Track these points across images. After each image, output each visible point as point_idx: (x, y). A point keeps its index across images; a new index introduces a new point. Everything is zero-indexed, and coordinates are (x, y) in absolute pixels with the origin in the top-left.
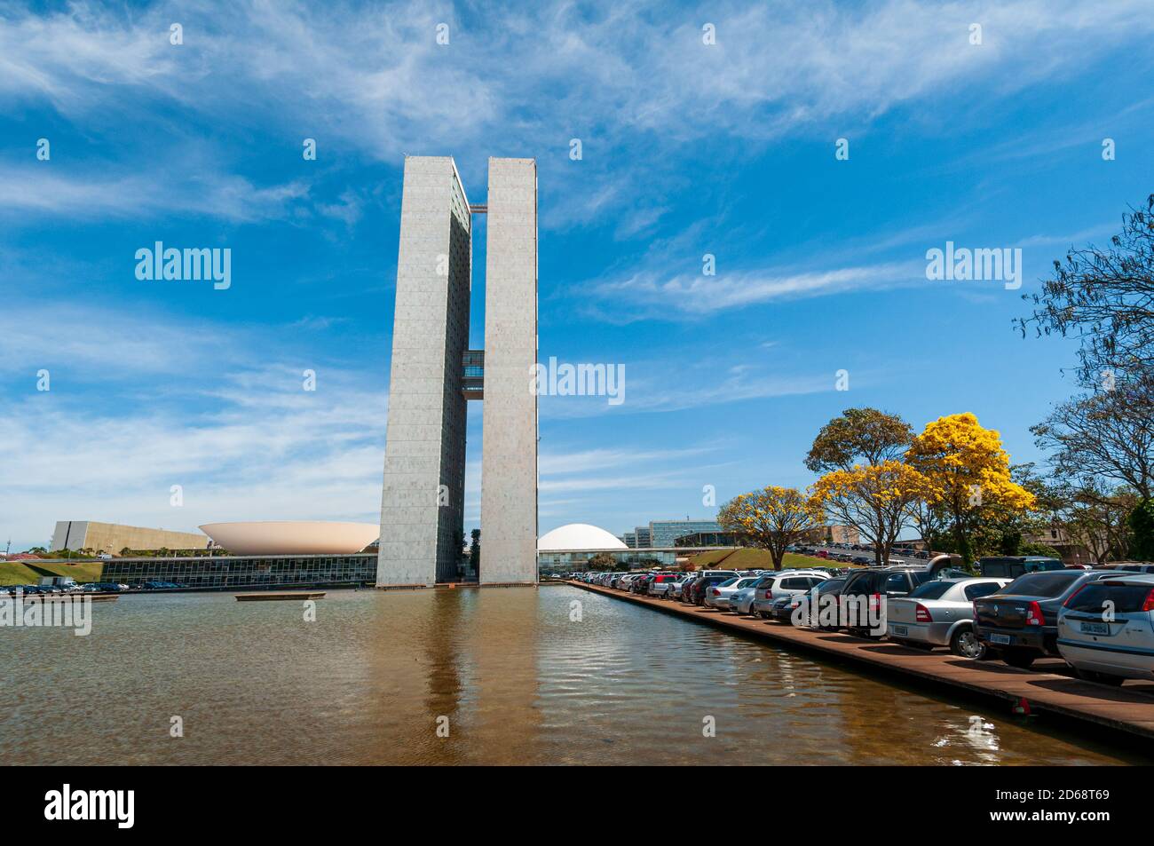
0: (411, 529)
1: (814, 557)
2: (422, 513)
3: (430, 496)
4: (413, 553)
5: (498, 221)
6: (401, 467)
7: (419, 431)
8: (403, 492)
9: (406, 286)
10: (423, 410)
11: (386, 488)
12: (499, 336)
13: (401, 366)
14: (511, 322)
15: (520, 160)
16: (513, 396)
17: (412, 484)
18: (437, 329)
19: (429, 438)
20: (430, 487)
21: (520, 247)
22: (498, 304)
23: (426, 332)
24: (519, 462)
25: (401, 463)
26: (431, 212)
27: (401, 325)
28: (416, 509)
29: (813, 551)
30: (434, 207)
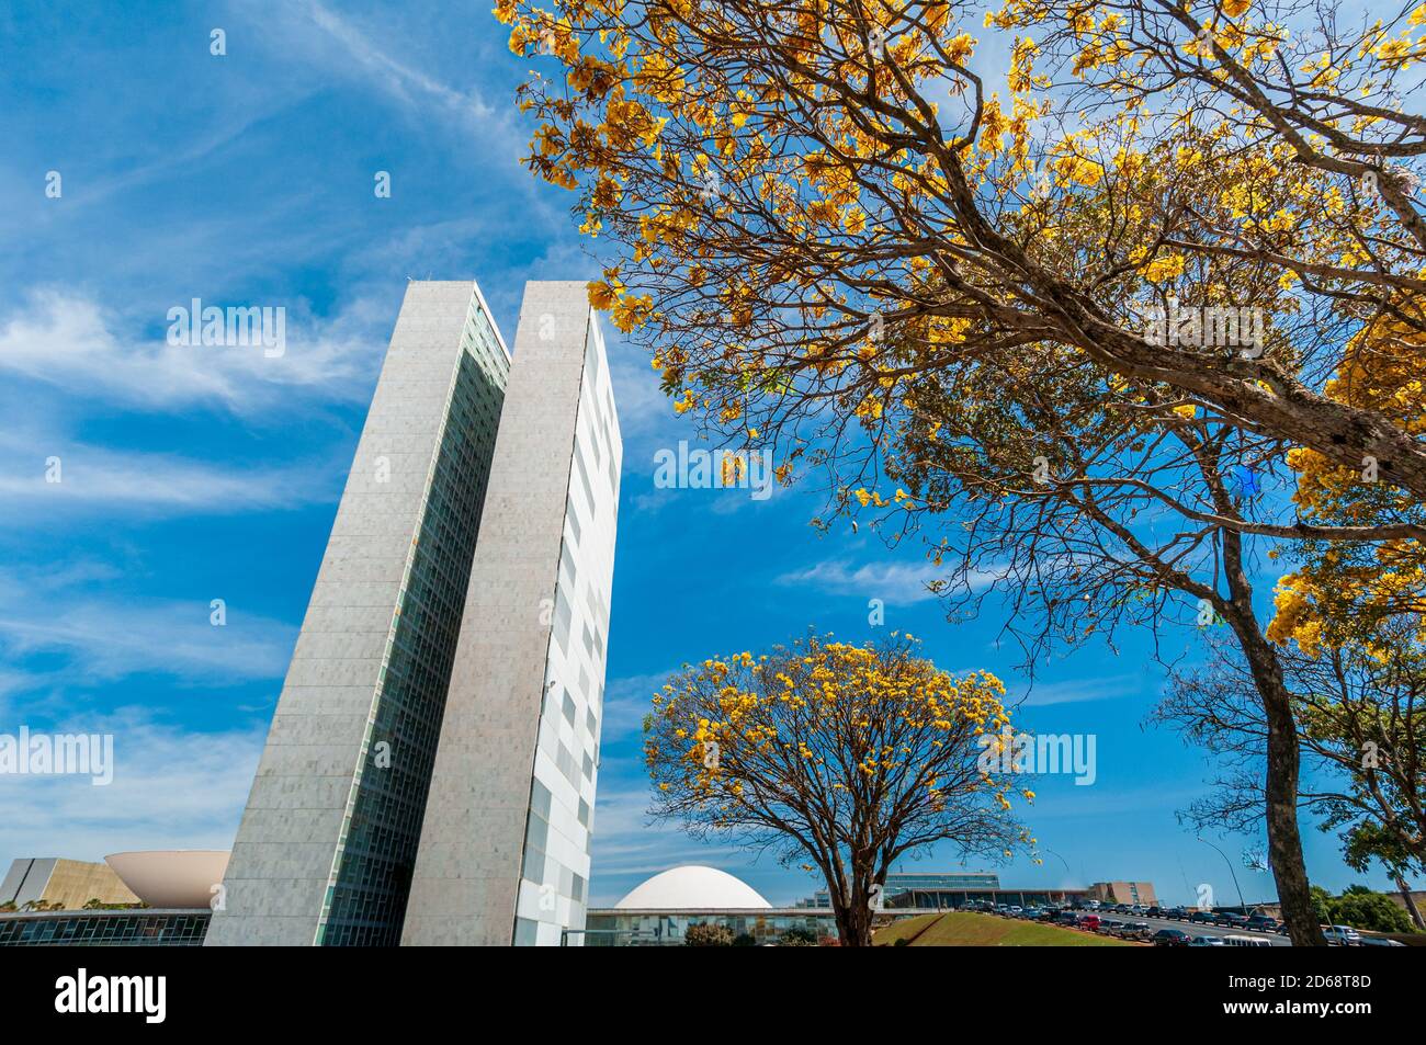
0: (288, 854)
1: (1074, 928)
2: (315, 822)
3: (337, 788)
4: (281, 902)
5: (526, 357)
6: (299, 732)
7: (343, 669)
8: (289, 781)
9: (373, 445)
10: (358, 633)
11: (262, 774)
12: (504, 516)
13: (337, 562)
14: (527, 495)
15: (570, 282)
16: (514, 610)
17: (310, 765)
18: (408, 506)
19: (357, 682)
20: (341, 771)
21: (556, 391)
22: (510, 469)
23: (390, 511)
24: (508, 726)
25: (299, 726)
26: (433, 347)
27: (352, 501)
28: (305, 814)
29: (1073, 916)
30: (437, 342)
